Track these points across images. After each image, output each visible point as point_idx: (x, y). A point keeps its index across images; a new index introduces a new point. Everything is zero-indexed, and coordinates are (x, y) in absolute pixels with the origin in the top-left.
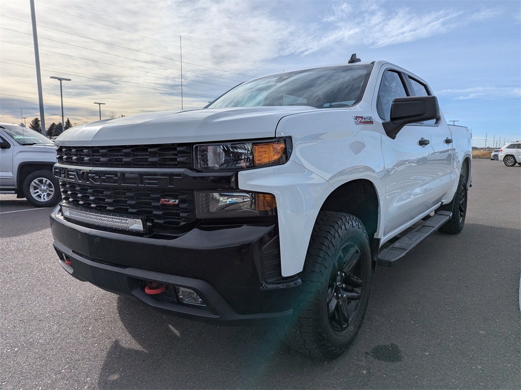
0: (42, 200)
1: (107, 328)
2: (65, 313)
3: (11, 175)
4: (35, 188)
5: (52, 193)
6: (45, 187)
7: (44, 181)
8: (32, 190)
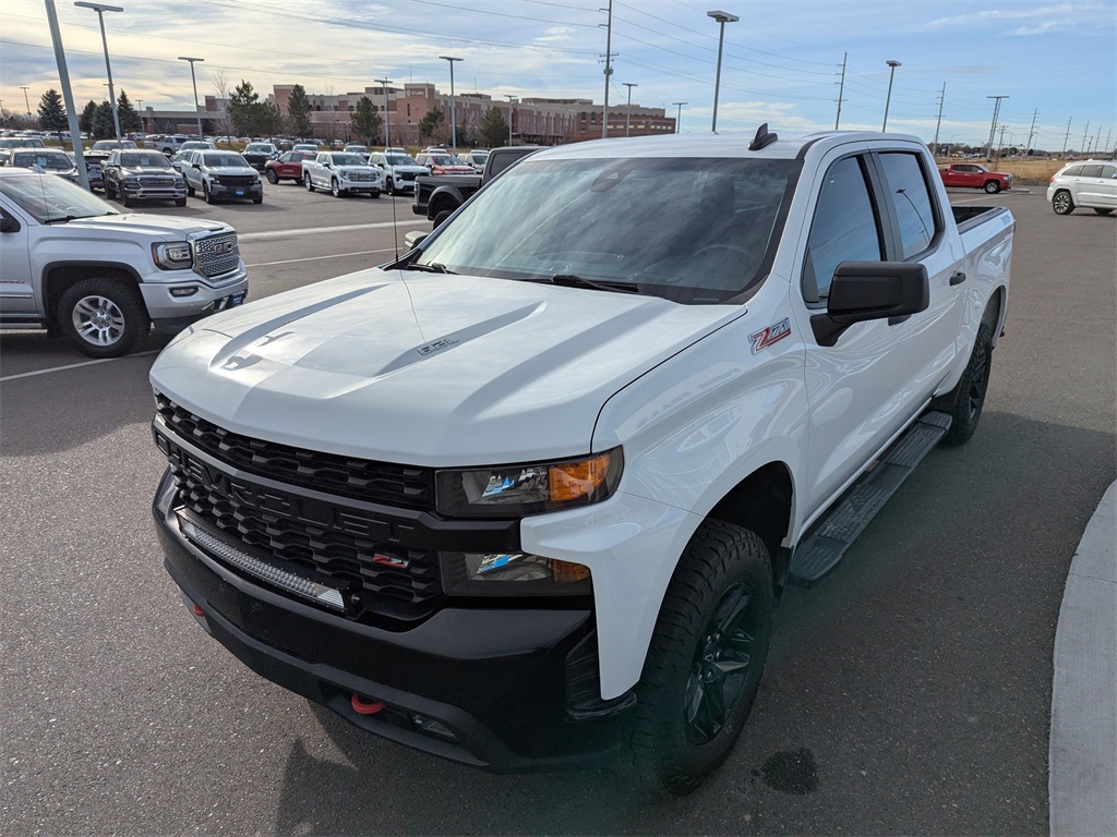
0: (101, 342)
1: (278, 709)
2: (194, 671)
3: (28, 289)
4: (84, 318)
5: (121, 329)
6: (105, 316)
7: (101, 304)
8: (77, 322)
